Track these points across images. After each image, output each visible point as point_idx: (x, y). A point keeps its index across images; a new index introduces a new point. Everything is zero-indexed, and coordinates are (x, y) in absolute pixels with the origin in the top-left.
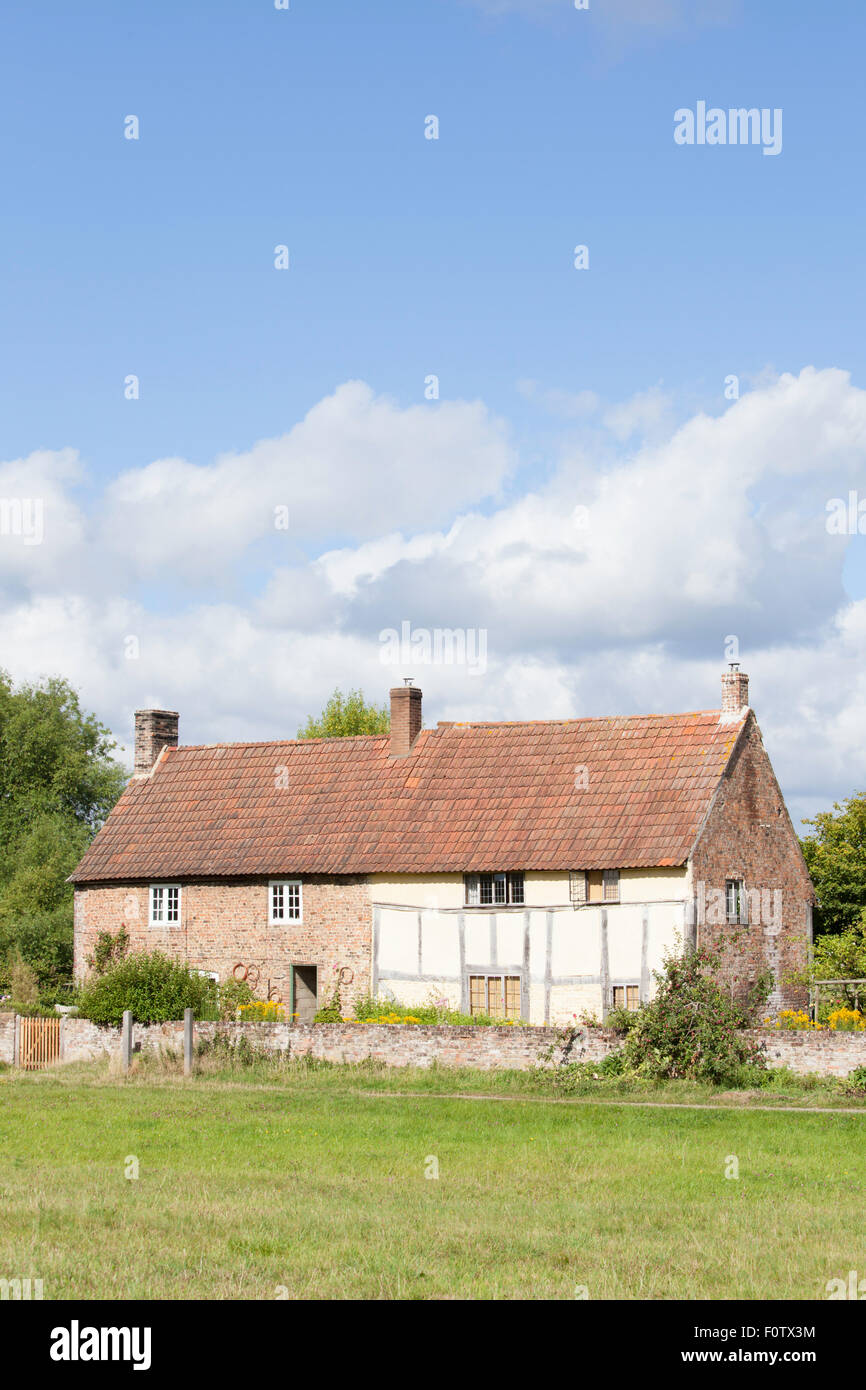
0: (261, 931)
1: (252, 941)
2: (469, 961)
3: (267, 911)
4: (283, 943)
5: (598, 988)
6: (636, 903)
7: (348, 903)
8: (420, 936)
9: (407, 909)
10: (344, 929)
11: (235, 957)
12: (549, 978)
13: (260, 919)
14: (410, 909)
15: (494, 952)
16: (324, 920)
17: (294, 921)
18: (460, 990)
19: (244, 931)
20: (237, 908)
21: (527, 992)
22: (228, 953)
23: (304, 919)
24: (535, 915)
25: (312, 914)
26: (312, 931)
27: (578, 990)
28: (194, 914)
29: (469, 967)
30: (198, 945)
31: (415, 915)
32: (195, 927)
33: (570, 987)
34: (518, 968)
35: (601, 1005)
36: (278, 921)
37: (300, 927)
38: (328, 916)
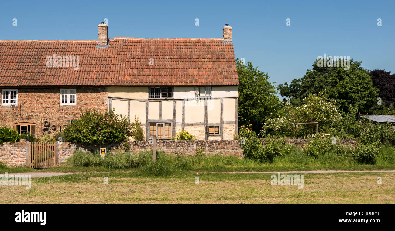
0: (57, 107)
1: (52, 111)
2: (150, 118)
3: (60, 100)
4: (67, 112)
5: (204, 127)
6: (218, 98)
7: (98, 97)
8: (129, 109)
9: (124, 100)
10: (96, 107)
11: (45, 118)
12: (183, 123)
13: (57, 103)
14: (125, 100)
15: (161, 115)
16: (86, 103)
17: (72, 104)
18: (146, 128)
19: (48, 107)
20: (45, 99)
21: (175, 129)
22: (41, 116)
23: (77, 103)
24: (177, 102)
25: (81, 101)
26: (81, 107)
27: (195, 128)
28: (24, 101)
29: (150, 120)
30: (26, 113)
31: (127, 102)
32: (25, 106)
33: (192, 127)
34: (170, 120)
35: (205, 133)
36: (65, 104)
37: (75, 106)
38: (89, 102)
